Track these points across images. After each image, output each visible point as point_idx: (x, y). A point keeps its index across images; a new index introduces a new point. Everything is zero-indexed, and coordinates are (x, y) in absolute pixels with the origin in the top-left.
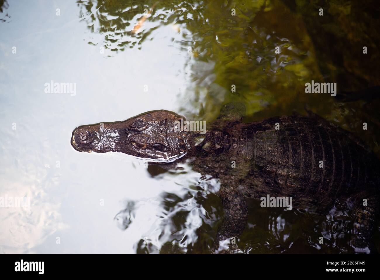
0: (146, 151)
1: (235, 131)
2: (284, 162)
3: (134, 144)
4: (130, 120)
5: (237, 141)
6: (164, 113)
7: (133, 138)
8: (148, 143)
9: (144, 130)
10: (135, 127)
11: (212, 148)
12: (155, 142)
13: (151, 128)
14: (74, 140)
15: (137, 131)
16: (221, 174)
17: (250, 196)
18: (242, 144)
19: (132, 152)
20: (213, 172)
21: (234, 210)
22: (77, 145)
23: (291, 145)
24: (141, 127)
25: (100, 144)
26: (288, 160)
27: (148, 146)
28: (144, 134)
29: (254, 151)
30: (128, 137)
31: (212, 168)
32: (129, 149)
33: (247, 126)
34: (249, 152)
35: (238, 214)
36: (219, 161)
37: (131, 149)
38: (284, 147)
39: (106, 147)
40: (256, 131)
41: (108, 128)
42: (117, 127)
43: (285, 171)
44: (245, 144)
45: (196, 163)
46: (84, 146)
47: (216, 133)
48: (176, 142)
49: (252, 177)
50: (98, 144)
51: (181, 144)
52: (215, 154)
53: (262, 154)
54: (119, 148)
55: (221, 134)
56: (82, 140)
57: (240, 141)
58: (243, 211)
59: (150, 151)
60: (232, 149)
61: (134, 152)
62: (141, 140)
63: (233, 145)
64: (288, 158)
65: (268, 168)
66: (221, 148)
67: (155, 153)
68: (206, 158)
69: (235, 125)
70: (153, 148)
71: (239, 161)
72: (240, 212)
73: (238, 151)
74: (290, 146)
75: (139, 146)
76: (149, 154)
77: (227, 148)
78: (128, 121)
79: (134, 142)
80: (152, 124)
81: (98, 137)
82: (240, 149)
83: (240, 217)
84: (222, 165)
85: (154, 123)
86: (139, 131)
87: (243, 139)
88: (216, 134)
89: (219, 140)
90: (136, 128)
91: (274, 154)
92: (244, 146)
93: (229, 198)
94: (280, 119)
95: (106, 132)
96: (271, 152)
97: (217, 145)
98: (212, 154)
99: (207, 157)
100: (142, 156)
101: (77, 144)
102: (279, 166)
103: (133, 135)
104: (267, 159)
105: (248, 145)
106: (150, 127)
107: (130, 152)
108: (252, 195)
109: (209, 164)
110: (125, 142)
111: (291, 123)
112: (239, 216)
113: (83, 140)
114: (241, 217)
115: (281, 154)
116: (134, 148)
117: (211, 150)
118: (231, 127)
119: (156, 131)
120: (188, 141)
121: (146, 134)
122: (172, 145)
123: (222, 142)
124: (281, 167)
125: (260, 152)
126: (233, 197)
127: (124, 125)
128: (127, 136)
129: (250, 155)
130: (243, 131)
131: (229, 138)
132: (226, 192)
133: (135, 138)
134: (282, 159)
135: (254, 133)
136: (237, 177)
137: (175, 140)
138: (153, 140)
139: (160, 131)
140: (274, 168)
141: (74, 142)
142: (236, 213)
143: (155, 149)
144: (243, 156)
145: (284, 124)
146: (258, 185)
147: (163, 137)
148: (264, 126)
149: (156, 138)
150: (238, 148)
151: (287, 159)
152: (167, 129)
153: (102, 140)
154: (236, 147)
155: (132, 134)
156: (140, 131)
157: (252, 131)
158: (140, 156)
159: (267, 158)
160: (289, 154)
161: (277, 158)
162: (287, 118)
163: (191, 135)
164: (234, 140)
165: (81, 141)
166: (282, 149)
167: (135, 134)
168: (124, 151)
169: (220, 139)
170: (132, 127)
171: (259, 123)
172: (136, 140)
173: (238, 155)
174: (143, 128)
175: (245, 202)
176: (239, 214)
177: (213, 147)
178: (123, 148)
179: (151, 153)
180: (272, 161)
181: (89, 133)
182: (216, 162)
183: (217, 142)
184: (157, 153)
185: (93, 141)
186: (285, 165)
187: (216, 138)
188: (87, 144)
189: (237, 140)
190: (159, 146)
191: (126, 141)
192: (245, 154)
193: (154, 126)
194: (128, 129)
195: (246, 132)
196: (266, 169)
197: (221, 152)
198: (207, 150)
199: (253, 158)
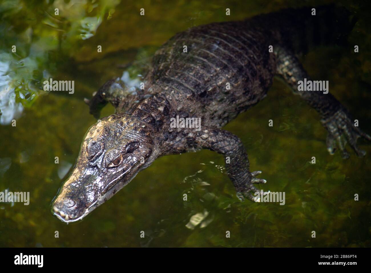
0: (125, 163)
2: (213, 73)
3: (113, 165)
5: (165, 93)
7: (106, 161)
9: (104, 148)
10: (96, 153)
12: (125, 146)
14: (65, 214)
15: (101, 154)
18: (172, 91)
21: (228, 144)
24: (100, 149)
27: (123, 155)
29: (186, 87)
32: (112, 175)
34: (184, 90)
37: (113, 173)
38: (198, 63)
43: (222, 78)
44: (173, 89)
46: (79, 209)
52: (166, 116)
53: (193, 82)
57: (167, 90)
59: (128, 158)
60: (171, 101)
61: (118, 173)
63: (167, 98)
65: (209, 88)
66: (164, 107)
67: (132, 156)
70: (127, 153)
71: (186, 105)
72: (234, 142)
73: (176, 99)
75: (118, 162)
77: (168, 104)
79: (110, 163)
85: (103, 137)
87: (167, 87)
89: (155, 104)
93: (214, 140)
96: (197, 76)
97: (159, 109)
98: (164, 118)
102: (214, 79)
105: (176, 88)
106: (105, 142)
110: (103, 173)
112: (237, 145)
115: (204, 69)
119: (113, 139)
122: (136, 137)
123: (159, 103)
124: (216, 79)
125: (191, 83)
126: (215, 136)
129: (187, 92)
130: (157, 84)
131: (159, 96)
133: (107, 159)
134: (209, 71)
138: (121, 147)
140: (213, 84)
141: (67, 216)
142: (232, 145)
143: (130, 153)
144: (183, 98)
150: (173, 96)
154: (171, 97)
156: (103, 153)
159: (200, 82)
161: (205, 75)
164: (162, 94)
165: (73, 207)
166: (200, 66)
169: (154, 102)
170: (94, 156)
172: (110, 159)
173: (179, 101)
174: (102, 147)
176: (235, 144)
177: (160, 112)
178: (106, 179)
179: (131, 159)
180: (206, 80)
183: (157, 107)
186: (217, 74)
187: (151, 105)
188: (79, 206)
190: (130, 147)
191: (103, 170)
193: (106, 139)
194: (91, 162)
195: (161, 81)
196: (209, 90)
197: (168, 110)
198: (159, 118)
199: (192, 91)
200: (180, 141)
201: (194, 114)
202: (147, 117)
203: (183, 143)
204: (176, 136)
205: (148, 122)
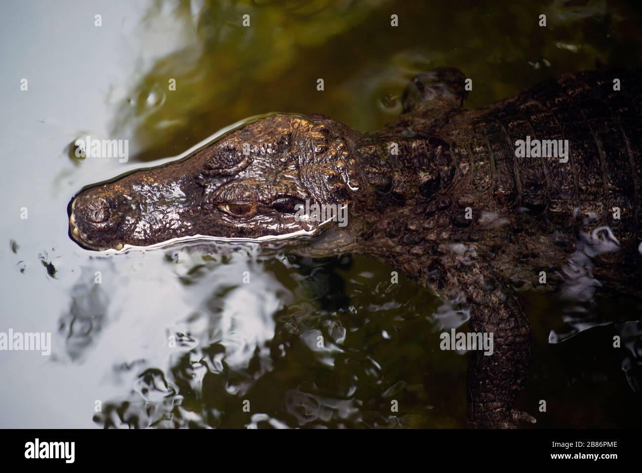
0: (256, 221)
1: (457, 132)
2: (591, 186)
3: (227, 209)
4: (201, 152)
5: (467, 155)
6: (280, 120)
7: (221, 193)
8: (259, 200)
9: (243, 169)
10: (220, 167)
11: (414, 184)
12: (277, 194)
13: (259, 163)
14: (76, 225)
15: (227, 175)
16: (444, 243)
17: (522, 285)
18: (482, 160)
19: (222, 229)
20: (422, 243)
21: (495, 322)
22: (85, 235)
23: (601, 140)
24: (234, 165)
25: (141, 224)
26: (602, 178)
27: (260, 206)
28: (244, 179)
29: (513, 172)
30: (207, 195)
31: (420, 231)
32: (215, 223)
33: (482, 114)
34: (503, 176)
35: (506, 330)
36: (435, 212)
37: (220, 222)
38: (583, 149)
39: (157, 227)
40: (509, 123)
41: (152, 180)
42: (174, 175)
43: (599, 206)
44: (488, 159)
45: (381, 227)
46: (103, 235)
47: (414, 145)
48: (324, 185)
49: (521, 236)
50: (137, 225)
51: (338, 188)
52: (420, 196)
53: (534, 175)
54: (189, 224)
55: (427, 145)
56: (95, 222)
57: (475, 153)
58: (516, 321)
59: (268, 218)
60: (460, 178)
61: (229, 227)
62: (242, 196)
63: (458, 167)
64: (600, 173)
65: (555, 206)
66: (434, 178)
67: (279, 220)
68: (401, 211)
69: (452, 117)
70: (273, 208)
71: (482, 204)
72: (510, 325)
73: (474, 181)
74: (599, 143)
75: (240, 211)
76: (265, 225)
77: (448, 177)
78: (197, 156)
79: (226, 202)
80: (259, 151)
81: (134, 207)
82: (478, 175)
83: (512, 336)
84: (441, 221)
85: (263, 148)
86: (230, 176)
87: (481, 147)
88: (413, 147)
89: (426, 160)
90: (222, 169)
91: (562, 170)
92: (487, 163)
93: (477, 296)
94: (559, 82)
95: (149, 191)
96: (555, 167)
97: (422, 174)
98: (413, 198)
99: (403, 206)
100: (250, 233)
101: (85, 233)
102: (582, 197)
103: (219, 188)
104: (548, 186)
105: (495, 161)
106: (255, 161)
107: (217, 229)
108: (525, 280)
109: (412, 224)
110: (202, 208)
111: (587, 87)
112: (510, 334)
113: (99, 222)
114: (515, 336)
115: (582, 166)
116: (227, 217)
117: (410, 190)
118: (444, 125)
119: (273, 167)
120: (351, 177)
121: (250, 179)
122: (316, 195)
123: (432, 164)
124: (586, 200)
125: (528, 172)
126: (485, 291)
127: (190, 167)
128: (204, 192)
129: (506, 182)
130: (475, 128)
131: (448, 152)
132: (466, 283)
133: (225, 193)
134: (585, 177)
135: (503, 128)
136: (483, 242)
137: (322, 182)
138: (270, 190)
139: (281, 165)
140: (570, 204)
141: (76, 230)
142: (500, 330)
143: (279, 212)
144: (488, 188)
145: (572, 94)
146: (538, 253)
147: (292, 179)
148: (522, 107)
149: (275, 183)
150: (474, 171)
151: (598, 175)
152: (298, 157)
153: (144, 214)
154: (469, 170)
155: (214, 185)
156: (234, 175)
157: (497, 125)
158: (245, 235)
159: (548, 182)
160: (600, 164)
161: (572, 178)
162: (574, 77)
163: (356, 162)
164: (459, 154)
165: (94, 224)
166: (580, 154)
167: (224, 184)
168: (203, 229)
169: (426, 157)
170: (212, 169)
171: (509, 103)
172: (229, 198)
173: (476, 188)
174: (240, 165)
175: (515, 298)
176: (508, 331)
177: (414, 181)
178: (200, 222)
179: (272, 223)
180: (563, 187)
181: (110, 203)
182: (426, 215)
183: (420, 168)
184: (285, 219)
185: (123, 218)
186: (597, 193)
187: (416, 156)
188: (109, 230)
189: (465, 153)
190: (287, 203)
191: (205, 203)
192: (494, 182)
193: (264, 157)
194: (202, 174)
195: (485, 130)
196: (551, 210)
197: (437, 188)
198: (401, 191)
199: (515, 188)
200: (417, 256)
201: (483, 230)
202: (379, 173)
203: (421, 263)
204: (417, 243)
205: (373, 182)
